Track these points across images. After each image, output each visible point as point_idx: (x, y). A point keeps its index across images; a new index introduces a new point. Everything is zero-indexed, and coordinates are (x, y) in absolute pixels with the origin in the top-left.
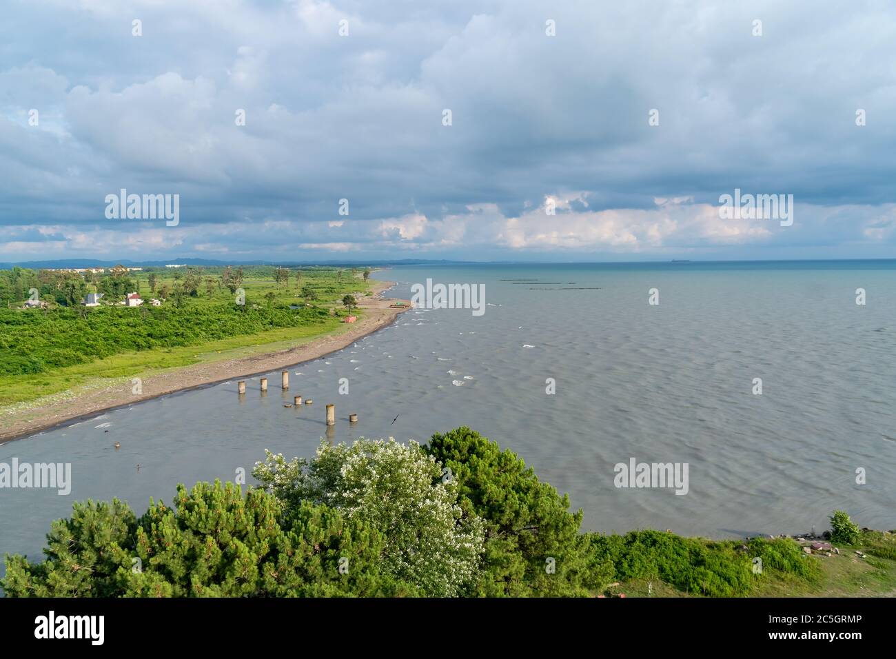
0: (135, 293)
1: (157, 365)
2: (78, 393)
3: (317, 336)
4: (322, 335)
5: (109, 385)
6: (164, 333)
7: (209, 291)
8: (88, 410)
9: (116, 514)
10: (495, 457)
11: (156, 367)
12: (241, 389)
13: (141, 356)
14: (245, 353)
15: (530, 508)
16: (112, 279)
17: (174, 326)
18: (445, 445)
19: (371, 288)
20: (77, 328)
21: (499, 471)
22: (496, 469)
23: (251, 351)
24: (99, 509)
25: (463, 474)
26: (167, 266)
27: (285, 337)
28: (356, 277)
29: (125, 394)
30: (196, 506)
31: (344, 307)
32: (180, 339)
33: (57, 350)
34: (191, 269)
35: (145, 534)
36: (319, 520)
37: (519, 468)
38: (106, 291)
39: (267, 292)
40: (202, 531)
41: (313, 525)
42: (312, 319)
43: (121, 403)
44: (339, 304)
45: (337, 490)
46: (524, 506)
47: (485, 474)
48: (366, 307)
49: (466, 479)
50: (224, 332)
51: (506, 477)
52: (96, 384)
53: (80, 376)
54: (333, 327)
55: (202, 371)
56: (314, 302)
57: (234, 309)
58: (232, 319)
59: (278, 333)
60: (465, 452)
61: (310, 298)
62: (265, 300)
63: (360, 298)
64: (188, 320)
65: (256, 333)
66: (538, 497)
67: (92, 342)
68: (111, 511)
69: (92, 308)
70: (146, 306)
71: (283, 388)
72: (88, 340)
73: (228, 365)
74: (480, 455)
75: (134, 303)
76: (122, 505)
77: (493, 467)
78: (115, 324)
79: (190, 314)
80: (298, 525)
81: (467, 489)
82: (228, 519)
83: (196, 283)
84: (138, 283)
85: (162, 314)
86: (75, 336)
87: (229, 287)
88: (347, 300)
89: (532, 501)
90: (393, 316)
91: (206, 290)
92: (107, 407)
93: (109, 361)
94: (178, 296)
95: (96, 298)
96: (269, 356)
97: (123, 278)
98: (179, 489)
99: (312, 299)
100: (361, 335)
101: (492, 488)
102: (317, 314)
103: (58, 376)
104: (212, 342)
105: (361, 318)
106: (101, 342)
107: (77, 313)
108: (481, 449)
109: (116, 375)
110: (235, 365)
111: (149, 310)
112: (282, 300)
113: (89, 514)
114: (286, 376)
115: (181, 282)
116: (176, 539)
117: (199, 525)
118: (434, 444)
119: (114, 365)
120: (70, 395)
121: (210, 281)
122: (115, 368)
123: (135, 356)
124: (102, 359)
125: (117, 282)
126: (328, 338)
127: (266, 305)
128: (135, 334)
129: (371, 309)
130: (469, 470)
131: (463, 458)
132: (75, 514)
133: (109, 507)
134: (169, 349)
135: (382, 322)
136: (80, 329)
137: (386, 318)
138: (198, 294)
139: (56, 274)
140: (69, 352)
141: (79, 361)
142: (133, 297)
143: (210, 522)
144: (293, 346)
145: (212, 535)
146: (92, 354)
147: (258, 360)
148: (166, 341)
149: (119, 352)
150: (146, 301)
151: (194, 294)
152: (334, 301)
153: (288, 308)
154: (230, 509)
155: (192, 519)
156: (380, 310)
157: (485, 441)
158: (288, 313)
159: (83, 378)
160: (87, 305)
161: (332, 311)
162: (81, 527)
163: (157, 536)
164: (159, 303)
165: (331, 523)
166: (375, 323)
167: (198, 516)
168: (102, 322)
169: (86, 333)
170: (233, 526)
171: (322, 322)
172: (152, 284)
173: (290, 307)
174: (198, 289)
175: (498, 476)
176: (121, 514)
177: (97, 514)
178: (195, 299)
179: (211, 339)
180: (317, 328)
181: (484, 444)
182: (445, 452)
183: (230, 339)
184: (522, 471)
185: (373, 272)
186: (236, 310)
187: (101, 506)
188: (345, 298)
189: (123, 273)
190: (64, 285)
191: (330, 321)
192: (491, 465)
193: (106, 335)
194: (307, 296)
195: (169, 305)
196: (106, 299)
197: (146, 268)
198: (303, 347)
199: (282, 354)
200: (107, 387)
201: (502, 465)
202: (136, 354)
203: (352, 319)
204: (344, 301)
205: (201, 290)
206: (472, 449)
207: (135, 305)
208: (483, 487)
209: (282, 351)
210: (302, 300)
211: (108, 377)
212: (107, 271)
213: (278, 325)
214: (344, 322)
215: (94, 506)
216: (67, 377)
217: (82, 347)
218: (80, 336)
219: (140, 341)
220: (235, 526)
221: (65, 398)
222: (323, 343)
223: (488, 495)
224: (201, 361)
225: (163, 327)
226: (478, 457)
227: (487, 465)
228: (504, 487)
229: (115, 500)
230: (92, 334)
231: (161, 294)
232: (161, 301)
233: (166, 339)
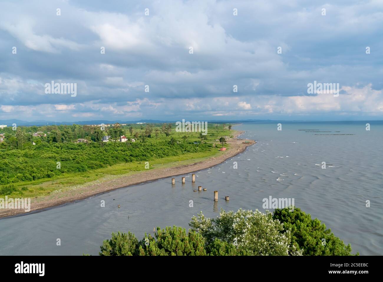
0: (124, 136)
1: (135, 169)
2: (101, 181)
3: (207, 157)
4: (210, 157)
5: (114, 178)
6: (137, 154)
7: (156, 135)
8: (106, 189)
9: (130, 239)
10: (309, 222)
11: (134, 170)
12: (173, 182)
13: (128, 165)
14: (174, 165)
15: (331, 250)
16: (114, 129)
17: (142, 151)
18: (282, 214)
19: (233, 134)
20: (100, 151)
21: (312, 229)
22: (310, 228)
23: (177, 164)
24: (123, 236)
25: (293, 229)
26: (137, 123)
27: (192, 158)
28: (224, 128)
29: (121, 183)
30: (167, 237)
31: (220, 143)
32: (144, 157)
33: (92, 162)
34: (148, 124)
35: (143, 249)
36: (225, 249)
37: (323, 228)
38: (112, 135)
39: (183, 135)
40: (169, 250)
41: (222, 252)
42: (205, 149)
43: (120, 187)
44: (217, 142)
45: (231, 234)
46: (328, 248)
47: (305, 230)
48: (231, 143)
49: (294, 232)
50: (164, 154)
51: (317, 233)
52: (109, 177)
53: (102, 173)
54: (215, 153)
55: (155, 173)
56: (205, 141)
57: (168, 144)
58: (167, 148)
59: (189, 155)
60: (293, 218)
61: (203, 139)
62: (182, 139)
63: (227, 138)
64: (147, 149)
65: (178, 155)
66: (334, 245)
67: (106, 158)
68: (128, 238)
69: (106, 143)
70: (129, 142)
71: (192, 182)
72: (105, 157)
73: (167, 170)
74: (302, 221)
75: (124, 140)
76: (132, 235)
77: (309, 227)
78: (116, 150)
79: (148, 146)
80: (214, 251)
81: (295, 237)
82: (181, 245)
83: (151, 131)
84: (125, 131)
85: (136, 145)
86: (100, 155)
87: (165, 133)
88: (222, 140)
89: (331, 246)
90: (244, 148)
91: (155, 134)
92: (114, 188)
93: (114, 167)
94: (143, 138)
95: (107, 138)
96: (185, 166)
97: (119, 129)
98: (158, 229)
99: (205, 139)
100: (228, 157)
101: (309, 238)
102: (207, 146)
103: (93, 173)
104: (159, 159)
105: (228, 149)
106: (110, 158)
107: (100, 145)
108: (302, 217)
109: (117, 174)
110: (170, 170)
111: (131, 144)
112: (190, 140)
113: (119, 239)
114: (194, 176)
115: (144, 131)
116: (157, 253)
117: (168, 247)
118: (276, 214)
119: (116, 169)
120: (98, 182)
121: (157, 130)
122: (117, 170)
123: (125, 165)
124: (111, 166)
125: (116, 131)
126: (213, 158)
127: (183, 142)
128: (125, 155)
129: (234, 144)
130: (296, 227)
131: (293, 221)
132: (113, 238)
133: (127, 236)
134: (140, 162)
135: (239, 151)
136: (101, 152)
137: (241, 148)
138: (151, 136)
139: (91, 127)
140: (97, 162)
141: (101, 166)
142: (123, 138)
143: (174, 246)
144: (196, 162)
145: (174, 252)
146: (107, 164)
147: (180, 168)
148: (138, 158)
149: (118, 163)
150: (129, 140)
151: (149, 136)
152: (214, 140)
153: (193, 143)
154: (182, 240)
155: (165, 243)
156: (237, 144)
157: (304, 214)
158: (193, 146)
159: (103, 174)
160: (104, 141)
161: (214, 145)
162: (115, 244)
163: (149, 251)
164: (134, 140)
165: (230, 251)
166: (235, 151)
167: (168, 242)
168: (111, 149)
169: (104, 154)
170: (184, 248)
171: (210, 151)
172: (131, 132)
173: (194, 143)
174: (151, 134)
175: (312, 232)
176: (132, 239)
177: (122, 238)
178: (150, 139)
179: (158, 158)
180: (207, 153)
181: (303, 215)
182: (283, 218)
183: (167, 158)
184: (325, 230)
185: (233, 126)
186: (169, 144)
187: (123, 235)
188: (221, 139)
189: (119, 126)
190: (94, 132)
191: (213, 150)
192: (308, 226)
193: (112, 155)
194: (202, 137)
195: (139, 141)
196: (111, 139)
197: (128, 124)
198: (201, 162)
199: (191, 165)
200: (113, 179)
201: (314, 226)
202: (125, 164)
203: (224, 149)
204: (220, 140)
205: (153, 134)
206: (297, 217)
207: (124, 141)
208: (304, 237)
209: (191, 164)
210: (200, 140)
211: (114, 174)
212: (111, 126)
213: (188, 151)
214: (220, 150)
215: (121, 234)
216: (96, 174)
217: (102, 160)
218: (101, 155)
219: (127, 158)
220: (185, 249)
221: (96, 184)
222: (211, 160)
223: (307, 242)
224: (154, 168)
225: (137, 151)
226: (300, 221)
227: (306, 225)
228: (315, 238)
229: (129, 232)
230: (106, 154)
231: (135, 136)
232: (135, 139)
233: (138, 157)
